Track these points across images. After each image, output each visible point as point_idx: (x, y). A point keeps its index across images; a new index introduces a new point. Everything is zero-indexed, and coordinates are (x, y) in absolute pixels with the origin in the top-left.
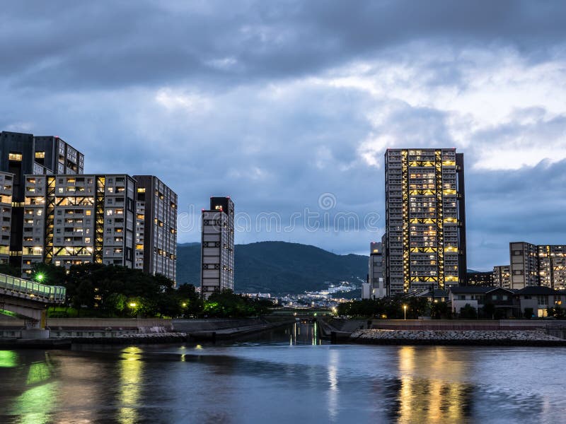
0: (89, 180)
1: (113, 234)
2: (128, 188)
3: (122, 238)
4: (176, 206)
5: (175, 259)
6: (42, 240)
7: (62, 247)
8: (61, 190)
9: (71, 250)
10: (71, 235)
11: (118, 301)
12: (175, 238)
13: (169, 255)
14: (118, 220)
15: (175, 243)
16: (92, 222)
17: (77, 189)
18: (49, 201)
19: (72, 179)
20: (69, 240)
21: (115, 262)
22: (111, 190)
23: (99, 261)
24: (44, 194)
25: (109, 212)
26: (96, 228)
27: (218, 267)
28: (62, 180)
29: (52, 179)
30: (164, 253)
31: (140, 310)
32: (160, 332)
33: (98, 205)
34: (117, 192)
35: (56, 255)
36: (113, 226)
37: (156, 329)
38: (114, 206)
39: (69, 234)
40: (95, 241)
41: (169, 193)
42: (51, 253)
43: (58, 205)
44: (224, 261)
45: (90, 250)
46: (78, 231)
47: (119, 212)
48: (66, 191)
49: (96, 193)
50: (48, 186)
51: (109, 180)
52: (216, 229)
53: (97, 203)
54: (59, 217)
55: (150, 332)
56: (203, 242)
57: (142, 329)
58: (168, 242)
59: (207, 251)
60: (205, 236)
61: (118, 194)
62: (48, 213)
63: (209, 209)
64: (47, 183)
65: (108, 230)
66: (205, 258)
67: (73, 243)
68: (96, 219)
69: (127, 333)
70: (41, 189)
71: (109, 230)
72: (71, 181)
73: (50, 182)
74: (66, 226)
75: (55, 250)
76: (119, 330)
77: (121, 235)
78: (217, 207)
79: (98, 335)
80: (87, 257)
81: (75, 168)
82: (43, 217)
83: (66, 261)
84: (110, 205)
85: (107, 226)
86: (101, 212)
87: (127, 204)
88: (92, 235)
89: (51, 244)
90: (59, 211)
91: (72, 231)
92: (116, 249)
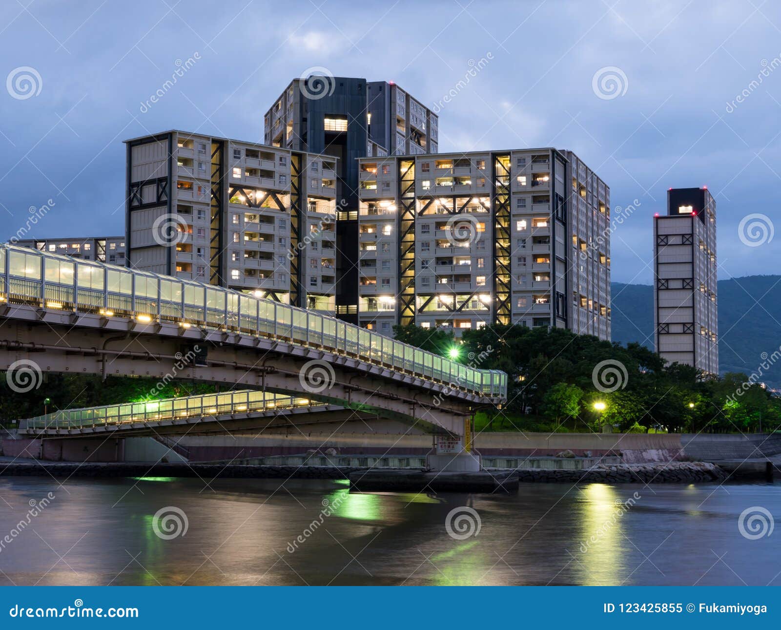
0: (479, 163)
1: (529, 269)
2: (556, 176)
3: (548, 274)
4: (607, 209)
5: (608, 314)
6: (394, 281)
7: (432, 296)
8: (426, 184)
9: (448, 300)
10: (449, 272)
11: (569, 398)
12: (607, 272)
13: (598, 307)
14: (539, 240)
15: (606, 282)
16: (489, 244)
17: (457, 181)
18: (405, 206)
19: (447, 163)
20: (444, 281)
21: (536, 321)
22: (523, 180)
23: (504, 321)
24: (394, 193)
25: (521, 225)
26: (495, 257)
27: (690, 329)
28: (428, 165)
29: (409, 164)
30: (591, 303)
31: (613, 416)
32: (661, 461)
33: (498, 212)
34: (534, 183)
35: (421, 310)
36: (528, 252)
37: (653, 454)
38: (529, 211)
39: (446, 270)
40: (494, 281)
41: (595, 185)
42: (412, 307)
43: (421, 213)
44: (701, 317)
45: (486, 299)
46: (462, 262)
47: (541, 225)
48: (436, 187)
49: (494, 188)
50: (400, 178)
51: (519, 161)
52: (683, 253)
53: (495, 208)
54: (425, 237)
55: (644, 460)
56: (658, 280)
57: (628, 454)
58: (596, 281)
59: (666, 298)
60: (661, 268)
61: (536, 188)
62: (403, 229)
63: (665, 214)
64: (399, 172)
65: (520, 259)
66: (662, 312)
67: (453, 287)
68: (495, 240)
69: (603, 461)
70: (388, 185)
71: (522, 259)
72: (444, 166)
73: (403, 170)
74: (440, 254)
75: (420, 301)
76: (586, 456)
77: (547, 270)
78: (682, 209)
79: (549, 466)
80: (481, 313)
81: (423, 143)
82: (395, 239)
83: (440, 322)
84: (522, 211)
85: (516, 252)
86: (505, 225)
87: (555, 207)
88: (490, 270)
89: (410, 290)
90: (423, 227)
91: (451, 262)
92: (535, 298)
